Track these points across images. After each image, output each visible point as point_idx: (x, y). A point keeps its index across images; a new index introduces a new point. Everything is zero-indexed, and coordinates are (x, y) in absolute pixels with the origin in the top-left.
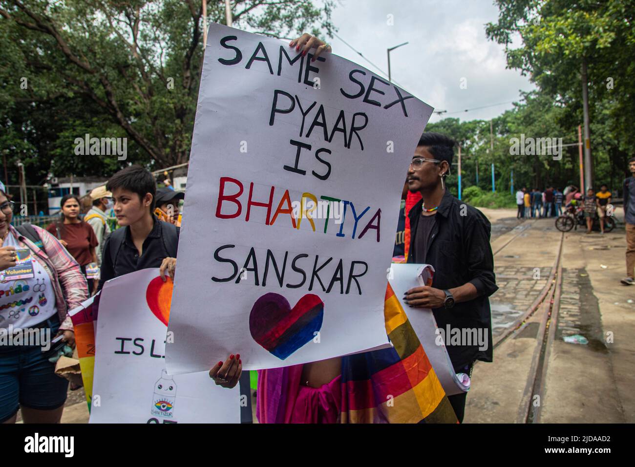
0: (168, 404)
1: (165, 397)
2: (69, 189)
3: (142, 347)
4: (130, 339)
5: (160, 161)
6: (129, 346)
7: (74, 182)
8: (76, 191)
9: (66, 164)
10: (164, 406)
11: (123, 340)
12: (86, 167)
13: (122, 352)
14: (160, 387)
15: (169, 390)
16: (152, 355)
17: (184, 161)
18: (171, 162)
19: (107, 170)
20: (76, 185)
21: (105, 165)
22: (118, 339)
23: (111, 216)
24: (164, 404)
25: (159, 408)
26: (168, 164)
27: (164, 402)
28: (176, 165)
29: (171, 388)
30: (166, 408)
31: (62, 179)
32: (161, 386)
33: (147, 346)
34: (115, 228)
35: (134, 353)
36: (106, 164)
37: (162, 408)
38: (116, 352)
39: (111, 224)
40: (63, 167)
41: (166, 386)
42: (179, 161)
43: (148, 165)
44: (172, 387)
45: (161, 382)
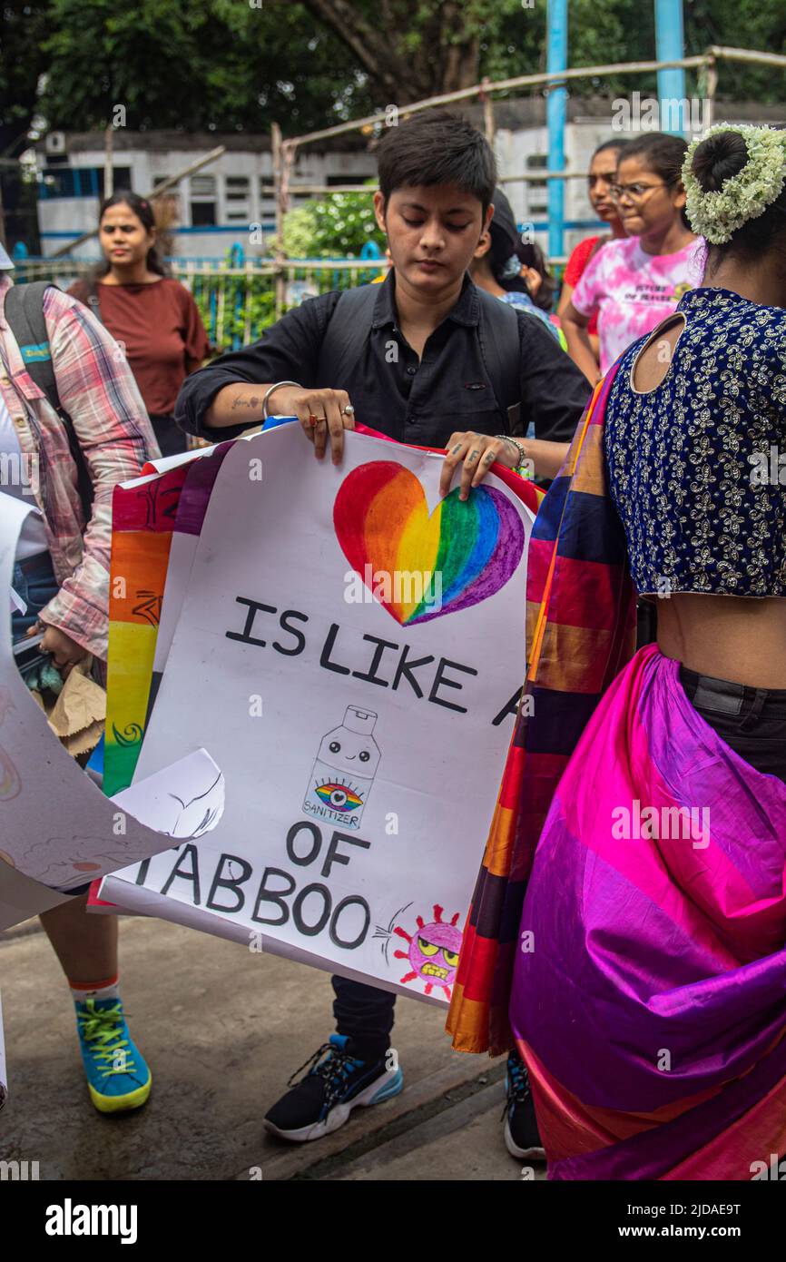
0: (350, 793)
1: (345, 776)
2: (100, 172)
3: (300, 636)
4: (273, 610)
5: (389, 79)
6: (266, 626)
7: (116, 149)
8: (122, 176)
9: (89, 90)
10: (338, 798)
11: (254, 607)
12: (151, 97)
13: (245, 638)
14: (335, 748)
15: (358, 759)
16: (325, 662)
17: (466, 79)
18: (424, 81)
19: (216, 108)
20: (122, 159)
21: (211, 93)
22: (240, 600)
23: (232, 266)
24: (341, 793)
25: (327, 801)
26: (413, 91)
27: (341, 788)
28: (441, 92)
29: (365, 757)
30: (341, 803)
31: (77, 138)
32: (338, 745)
33: (316, 636)
34: (243, 304)
35: (276, 646)
36: (214, 87)
37: (333, 801)
38: (230, 635)
39: (232, 290)
40: (80, 95)
41: (352, 747)
42: (449, 77)
43: (349, 91)
44: (367, 755)
45: (339, 737)
